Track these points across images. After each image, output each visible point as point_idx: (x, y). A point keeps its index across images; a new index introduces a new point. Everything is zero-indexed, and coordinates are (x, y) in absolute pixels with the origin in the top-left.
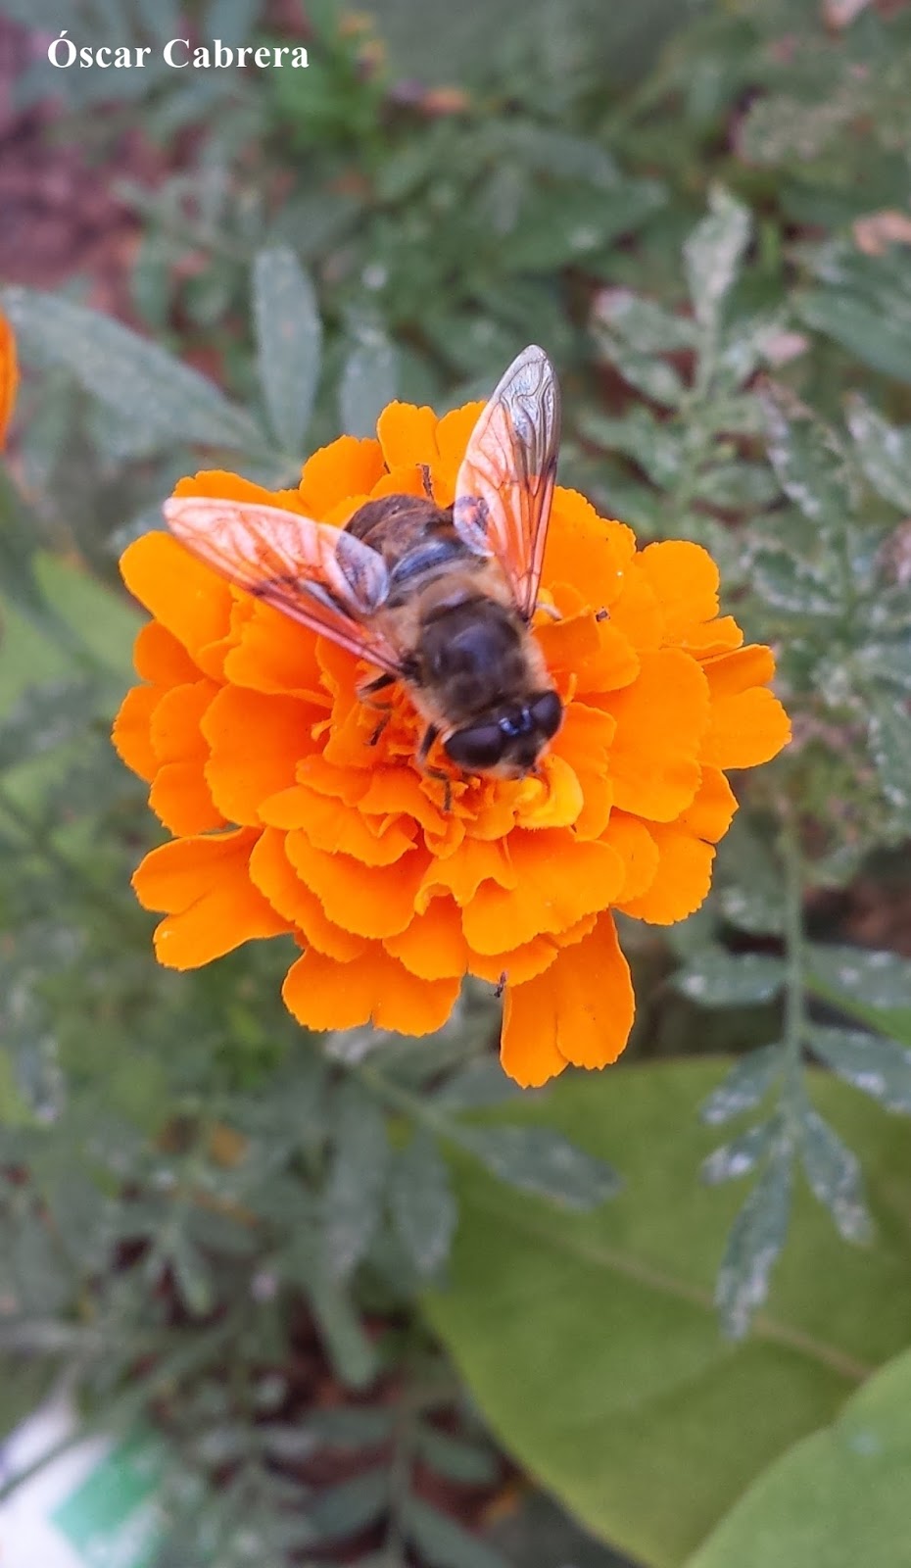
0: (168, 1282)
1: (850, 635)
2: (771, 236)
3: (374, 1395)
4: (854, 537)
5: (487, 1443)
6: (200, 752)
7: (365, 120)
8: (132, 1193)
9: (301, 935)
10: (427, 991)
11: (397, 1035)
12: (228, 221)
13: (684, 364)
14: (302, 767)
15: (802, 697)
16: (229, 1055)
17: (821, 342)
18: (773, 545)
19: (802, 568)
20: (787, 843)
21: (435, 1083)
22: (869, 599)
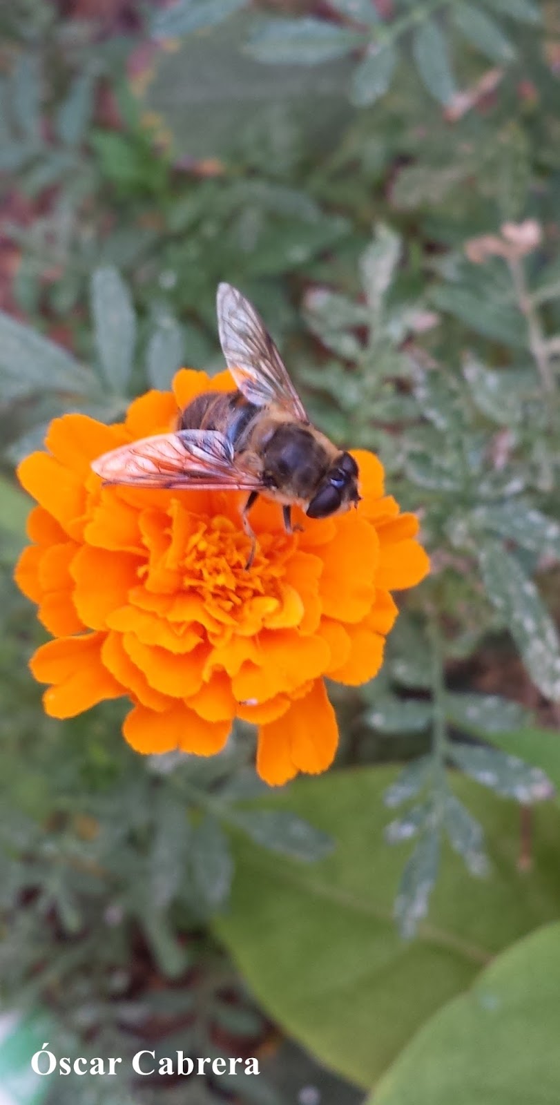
0: (53, 916)
1: (466, 501)
2: (416, 251)
3: (186, 981)
4: (468, 441)
5: (256, 1011)
6: (69, 586)
7: (158, 181)
8: (30, 858)
9: (134, 697)
10: (210, 728)
11: (194, 756)
12: (75, 247)
13: (361, 333)
14: (133, 594)
15: (438, 541)
16: (89, 771)
17: (448, 318)
18: (418, 447)
19: (436, 460)
20: (432, 630)
21: (217, 784)
22: (479, 479)
